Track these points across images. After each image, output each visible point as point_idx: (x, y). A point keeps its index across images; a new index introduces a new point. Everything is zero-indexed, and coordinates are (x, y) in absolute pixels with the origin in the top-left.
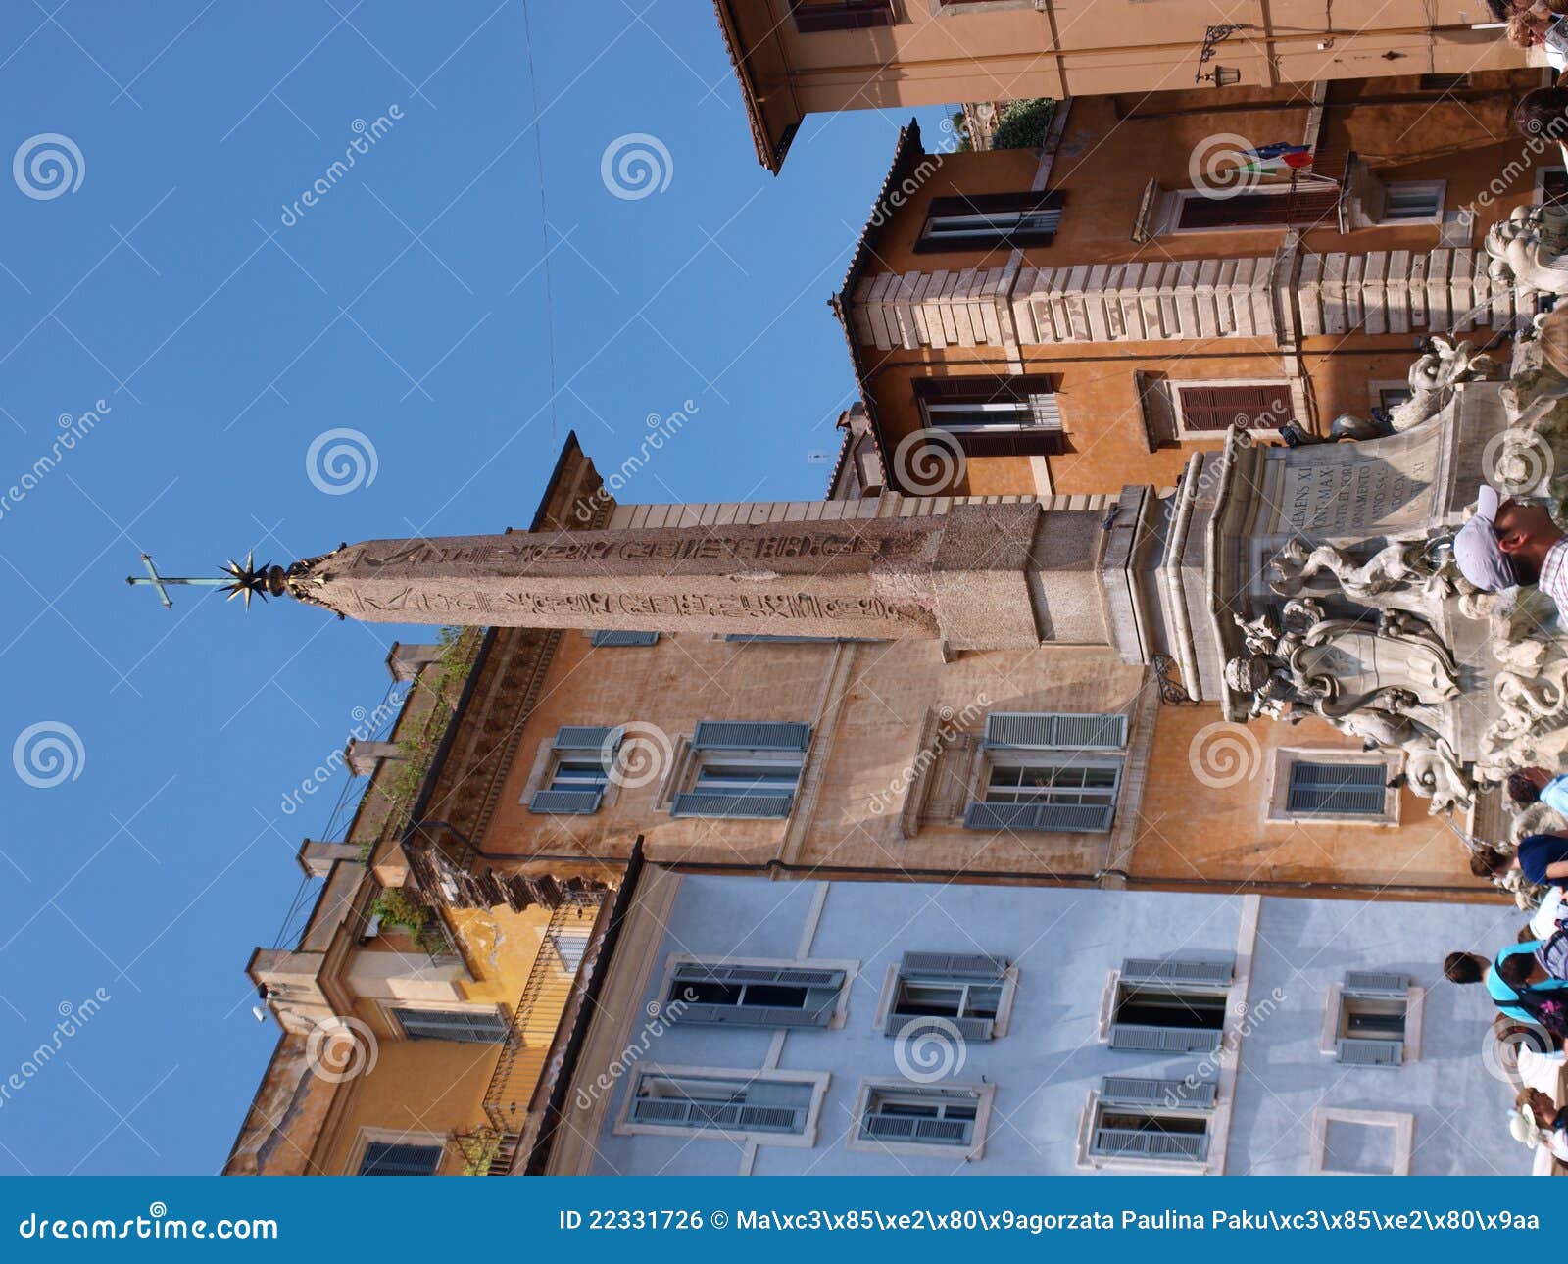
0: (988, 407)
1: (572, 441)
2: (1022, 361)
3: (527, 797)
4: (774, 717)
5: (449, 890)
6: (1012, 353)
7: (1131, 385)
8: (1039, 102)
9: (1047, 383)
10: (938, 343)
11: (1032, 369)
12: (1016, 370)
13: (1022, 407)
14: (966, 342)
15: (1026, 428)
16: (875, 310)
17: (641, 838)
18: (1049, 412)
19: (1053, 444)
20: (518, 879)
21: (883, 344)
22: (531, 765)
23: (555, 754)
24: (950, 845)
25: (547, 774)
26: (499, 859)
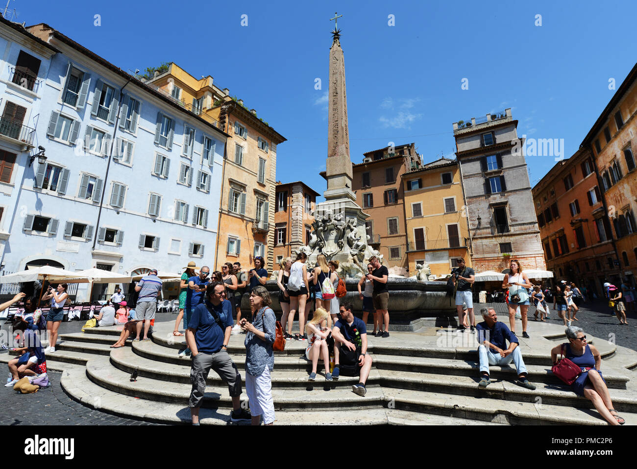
0: (283, 202)
3: (237, 122)
6: (291, 205)
7: (285, 221)
9: (285, 210)
11: (288, 208)
12: (288, 205)
13: (282, 206)
15: (279, 207)
16: (299, 186)
18: (281, 210)
19: (277, 210)
21: (293, 187)
22: (243, 124)
23: (243, 128)
24: (228, 187)
25: (240, 126)
26: (229, 116)
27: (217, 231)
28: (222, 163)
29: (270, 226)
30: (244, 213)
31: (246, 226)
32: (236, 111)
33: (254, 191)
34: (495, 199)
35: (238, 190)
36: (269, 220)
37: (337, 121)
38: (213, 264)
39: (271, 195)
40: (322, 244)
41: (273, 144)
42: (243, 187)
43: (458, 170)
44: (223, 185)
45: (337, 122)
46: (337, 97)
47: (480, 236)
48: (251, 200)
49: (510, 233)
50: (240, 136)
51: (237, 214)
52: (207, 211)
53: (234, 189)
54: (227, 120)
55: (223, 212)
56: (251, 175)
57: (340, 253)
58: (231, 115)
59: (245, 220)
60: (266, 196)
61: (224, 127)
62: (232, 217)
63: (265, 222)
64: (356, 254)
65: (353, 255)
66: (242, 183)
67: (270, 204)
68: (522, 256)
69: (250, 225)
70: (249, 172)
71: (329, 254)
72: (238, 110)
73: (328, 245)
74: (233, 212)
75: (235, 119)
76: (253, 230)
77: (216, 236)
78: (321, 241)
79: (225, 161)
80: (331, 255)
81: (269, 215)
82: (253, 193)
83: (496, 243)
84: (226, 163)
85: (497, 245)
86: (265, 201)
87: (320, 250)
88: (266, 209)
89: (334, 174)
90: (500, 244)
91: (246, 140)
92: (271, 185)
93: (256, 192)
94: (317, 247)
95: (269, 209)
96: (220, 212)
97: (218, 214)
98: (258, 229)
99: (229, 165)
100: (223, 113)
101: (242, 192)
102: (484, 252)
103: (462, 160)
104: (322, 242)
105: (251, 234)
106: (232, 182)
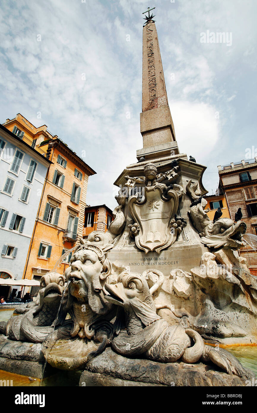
0: (91, 220)
1: (96, 174)
2: (95, 223)
3: (60, 155)
4: (64, 185)
5: (51, 143)
6: (96, 223)
9: (92, 226)
10: (99, 215)
13: (90, 223)
14: (98, 218)
15: (88, 223)
16: (103, 209)
18: (89, 226)
19: (85, 226)
20: (51, 151)
22: (64, 158)
23: (64, 160)
24: (45, 201)
25: (62, 158)
26: (54, 149)
27: (31, 236)
28: (43, 182)
29: (78, 237)
30: (57, 224)
31: (58, 235)
32: (60, 146)
33: (68, 208)
34: (255, 221)
35: (54, 205)
36: (78, 232)
37: (154, 75)
38: (24, 265)
39: (81, 212)
40: (136, 227)
41: (86, 175)
42: (59, 203)
43: (225, 199)
44: (42, 200)
45: (154, 77)
46: (153, 57)
48: (64, 214)
50: (61, 166)
51: (51, 224)
52: (25, 219)
53: (51, 204)
54: (52, 152)
55: (39, 221)
56: (66, 195)
57: (177, 245)
58: (56, 150)
59: (57, 229)
60: (77, 213)
61: (49, 156)
62: (46, 226)
63: (74, 233)
64: (221, 247)
65: (212, 249)
66: (58, 200)
67: (79, 219)
69: (62, 234)
70: (65, 192)
71: (151, 246)
72: (61, 146)
73: (150, 228)
74: (48, 222)
75: (59, 153)
76: (63, 238)
77: (29, 241)
78: (133, 222)
79: (46, 181)
80: (158, 250)
81: (78, 227)
82: (67, 209)
84: (47, 183)
86: (76, 216)
87: (132, 238)
88: (76, 222)
89: (153, 128)
91: (65, 168)
92: (82, 205)
93: (69, 208)
94: (126, 234)
95: (79, 223)
96: (36, 221)
97: (34, 223)
98: (68, 238)
99: (49, 185)
100: (50, 147)
101: (57, 207)
103: (226, 191)
104: (136, 224)
105: (61, 242)
106: (49, 198)
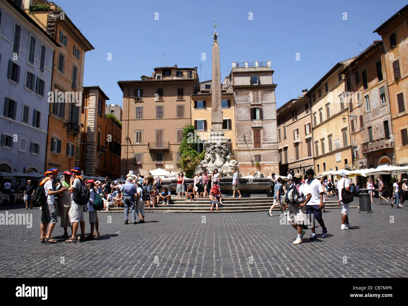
1: (94, 49)
3: (62, 31)
4: (66, 68)
6: (87, 108)
8: (114, 118)
10: (90, 98)
11: (85, 110)
12: (85, 108)
14: (89, 102)
16: (96, 91)
17: (61, 47)
21: (90, 91)
22: (65, 33)
23: (65, 37)
25: (63, 35)
27: (47, 132)
28: (51, 70)
31: (64, 128)
34: (255, 124)
38: (44, 161)
41: (83, 51)
43: (233, 99)
47: (243, 149)
48: (67, 104)
49: (261, 148)
50: (63, 45)
51: (59, 117)
54: (55, 29)
55: (51, 115)
56: (68, 81)
59: (63, 122)
66: (63, 89)
68: (267, 164)
69: (66, 127)
70: (67, 78)
72: (65, 20)
74: (57, 115)
75: (61, 28)
76: (68, 131)
77: (46, 136)
79: (53, 68)
83: (252, 155)
85: (253, 156)
88: (77, 112)
89: (216, 122)
90: (255, 155)
91: (66, 47)
92: (80, 91)
94: (211, 161)
95: (79, 114)
96: (49, 115)
97: (48, 117)
100: (51, 21)
102: (244, 161)
103: (235, 92)
104: (214, 159)
105: (66, 135)
106: (56, 87)
